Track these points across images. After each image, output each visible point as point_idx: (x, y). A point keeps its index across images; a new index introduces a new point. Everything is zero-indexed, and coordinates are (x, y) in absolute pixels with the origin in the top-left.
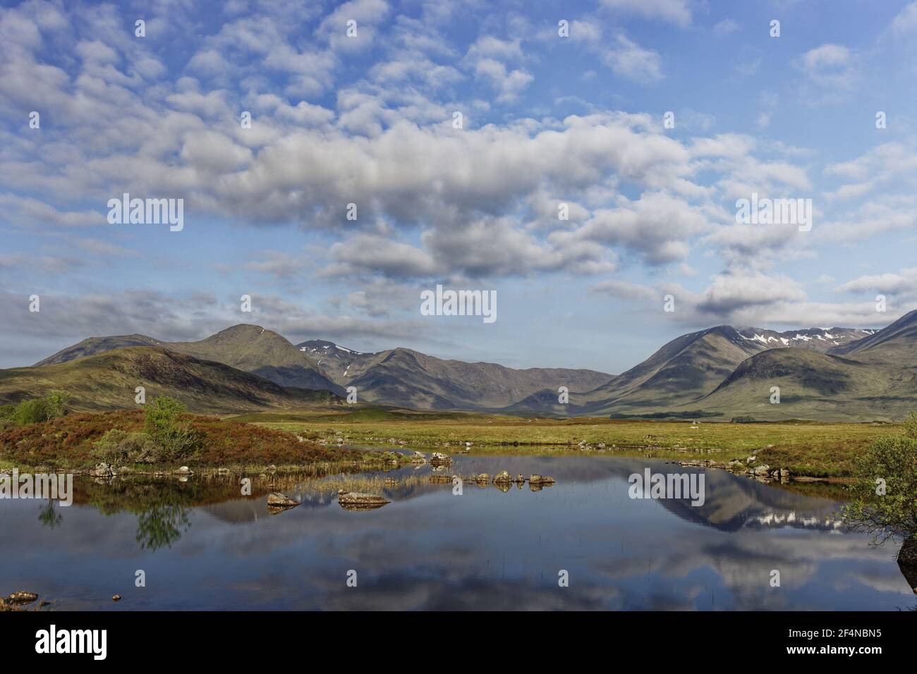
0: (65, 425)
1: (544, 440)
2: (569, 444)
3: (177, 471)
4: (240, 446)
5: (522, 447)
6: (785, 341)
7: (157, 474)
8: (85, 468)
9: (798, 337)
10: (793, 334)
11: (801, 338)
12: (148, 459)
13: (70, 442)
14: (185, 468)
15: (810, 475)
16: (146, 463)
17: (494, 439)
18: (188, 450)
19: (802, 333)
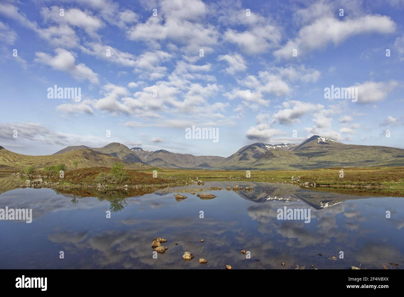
0: (80, 171)
1: (219, 177)
2: (226, 178)
3: (124, 186)
4: (140, 178)
5: (212, 179)
6: (274, 147)
7: (118, 188)
8: (93, 185)
9: (278, 146)
10: (277, 145)
11: (279, 146)
12: (114, 182)
13: (83, 177)
14: (126, 186)
15: (324, 184)
16: (113, 183)
17: (203, 176)
18: (126, 180)
19: (279, 145)
